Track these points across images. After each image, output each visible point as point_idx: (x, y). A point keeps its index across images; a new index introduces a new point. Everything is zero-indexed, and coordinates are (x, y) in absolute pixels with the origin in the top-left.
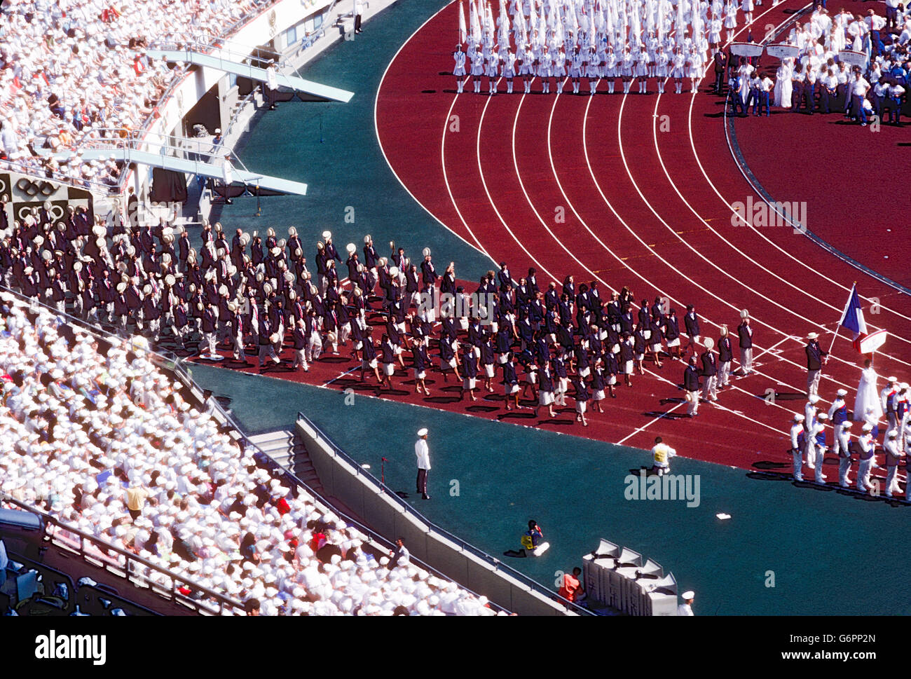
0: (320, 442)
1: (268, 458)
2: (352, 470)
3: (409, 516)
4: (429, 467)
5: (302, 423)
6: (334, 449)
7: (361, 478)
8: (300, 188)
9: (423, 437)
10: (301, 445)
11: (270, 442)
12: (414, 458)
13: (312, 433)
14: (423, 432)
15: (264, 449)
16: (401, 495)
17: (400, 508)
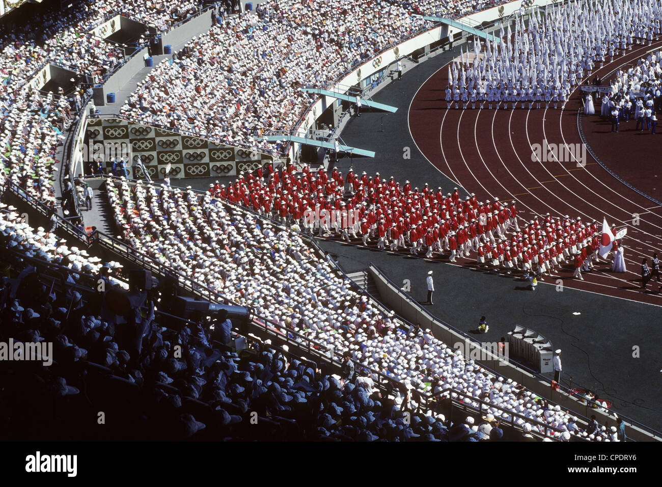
0: (381, 277)
1: (356, 284)
2: (396, 291)
3: (423, 313)
4: (433, 290)
5: (372, 268)
6: (387, 280)
7: (400, 294)
8: (372, 154)
9: (430, 275)
10: (371, 278)
11: (356, 277)
12: (426, 284)
13: (377, 273)
14: (430, 272)
15: (353, 280)
16: (419, 303)
17: (419, 309)
